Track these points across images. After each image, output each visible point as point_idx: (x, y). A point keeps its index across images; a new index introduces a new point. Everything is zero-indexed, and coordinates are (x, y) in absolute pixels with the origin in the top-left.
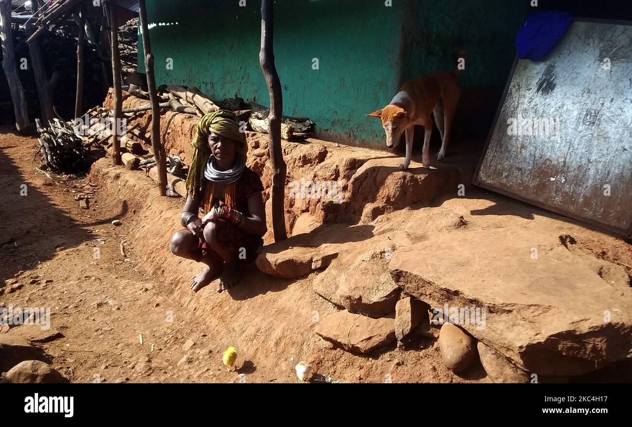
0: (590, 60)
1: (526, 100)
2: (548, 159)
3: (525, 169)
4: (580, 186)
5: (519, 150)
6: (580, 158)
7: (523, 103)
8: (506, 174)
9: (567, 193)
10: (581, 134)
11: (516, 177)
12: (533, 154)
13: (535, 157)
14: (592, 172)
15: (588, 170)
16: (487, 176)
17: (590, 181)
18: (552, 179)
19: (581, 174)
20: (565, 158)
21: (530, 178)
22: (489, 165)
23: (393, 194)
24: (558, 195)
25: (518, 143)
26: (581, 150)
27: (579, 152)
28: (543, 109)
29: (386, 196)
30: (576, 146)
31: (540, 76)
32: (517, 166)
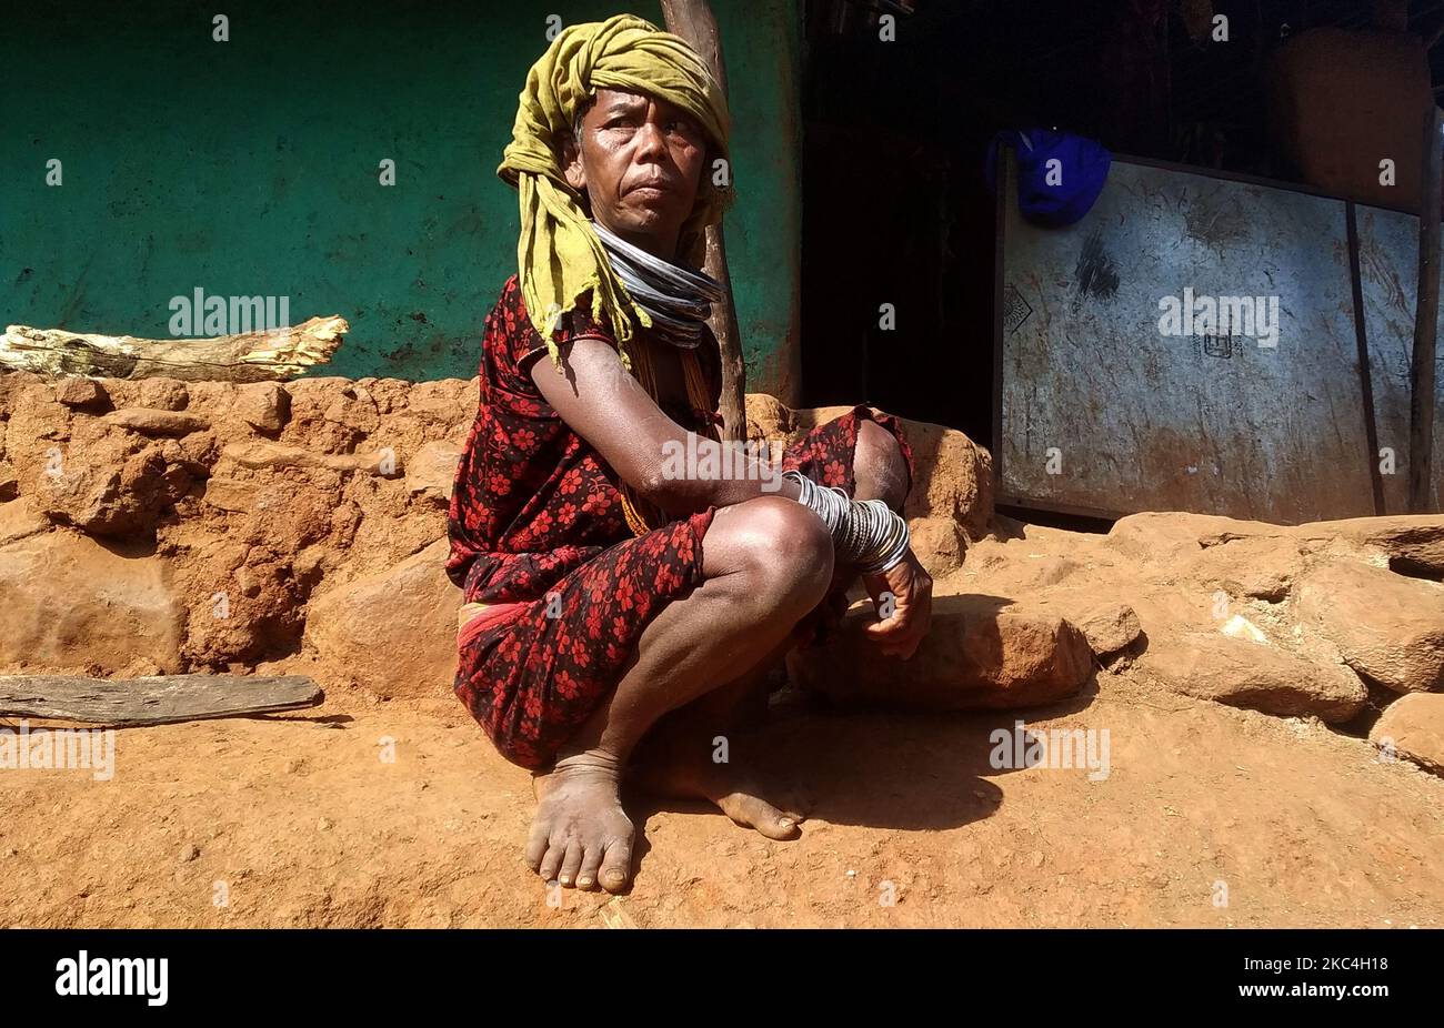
0: (1171, 235)
1: (1065, 307)
2: (1164, 428)
3: (1120, 455)
4: (1254, 477)
5: (1090, 415)
6: (1231, 422)
7: (1059, 313)
8: (1080, 469)
9: (1234, 494)
10: (1212, 374)
11: (1106, 474)
12: (1124, 420)
13: (1133, 428)
14: (1267, 445)
15: (1257, 444)
16: (1030, 479)
17: (1272, 464)
18: (1192, 470)
19: (1247, 452)
20: (1201, 424)
21: (1142, 473)
22: (1024, 453)
23: (965, 490)
24: (1219, 501)
25: (1080, 397)
26: (1224, 404)
27: (1224, 407)
28: (1110, 326)
29: (951, 495)
30: (1211, 398)
31: (1077, 257)
32: (1099, 450)
